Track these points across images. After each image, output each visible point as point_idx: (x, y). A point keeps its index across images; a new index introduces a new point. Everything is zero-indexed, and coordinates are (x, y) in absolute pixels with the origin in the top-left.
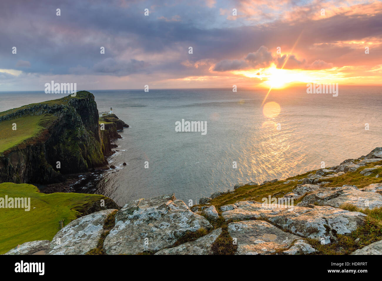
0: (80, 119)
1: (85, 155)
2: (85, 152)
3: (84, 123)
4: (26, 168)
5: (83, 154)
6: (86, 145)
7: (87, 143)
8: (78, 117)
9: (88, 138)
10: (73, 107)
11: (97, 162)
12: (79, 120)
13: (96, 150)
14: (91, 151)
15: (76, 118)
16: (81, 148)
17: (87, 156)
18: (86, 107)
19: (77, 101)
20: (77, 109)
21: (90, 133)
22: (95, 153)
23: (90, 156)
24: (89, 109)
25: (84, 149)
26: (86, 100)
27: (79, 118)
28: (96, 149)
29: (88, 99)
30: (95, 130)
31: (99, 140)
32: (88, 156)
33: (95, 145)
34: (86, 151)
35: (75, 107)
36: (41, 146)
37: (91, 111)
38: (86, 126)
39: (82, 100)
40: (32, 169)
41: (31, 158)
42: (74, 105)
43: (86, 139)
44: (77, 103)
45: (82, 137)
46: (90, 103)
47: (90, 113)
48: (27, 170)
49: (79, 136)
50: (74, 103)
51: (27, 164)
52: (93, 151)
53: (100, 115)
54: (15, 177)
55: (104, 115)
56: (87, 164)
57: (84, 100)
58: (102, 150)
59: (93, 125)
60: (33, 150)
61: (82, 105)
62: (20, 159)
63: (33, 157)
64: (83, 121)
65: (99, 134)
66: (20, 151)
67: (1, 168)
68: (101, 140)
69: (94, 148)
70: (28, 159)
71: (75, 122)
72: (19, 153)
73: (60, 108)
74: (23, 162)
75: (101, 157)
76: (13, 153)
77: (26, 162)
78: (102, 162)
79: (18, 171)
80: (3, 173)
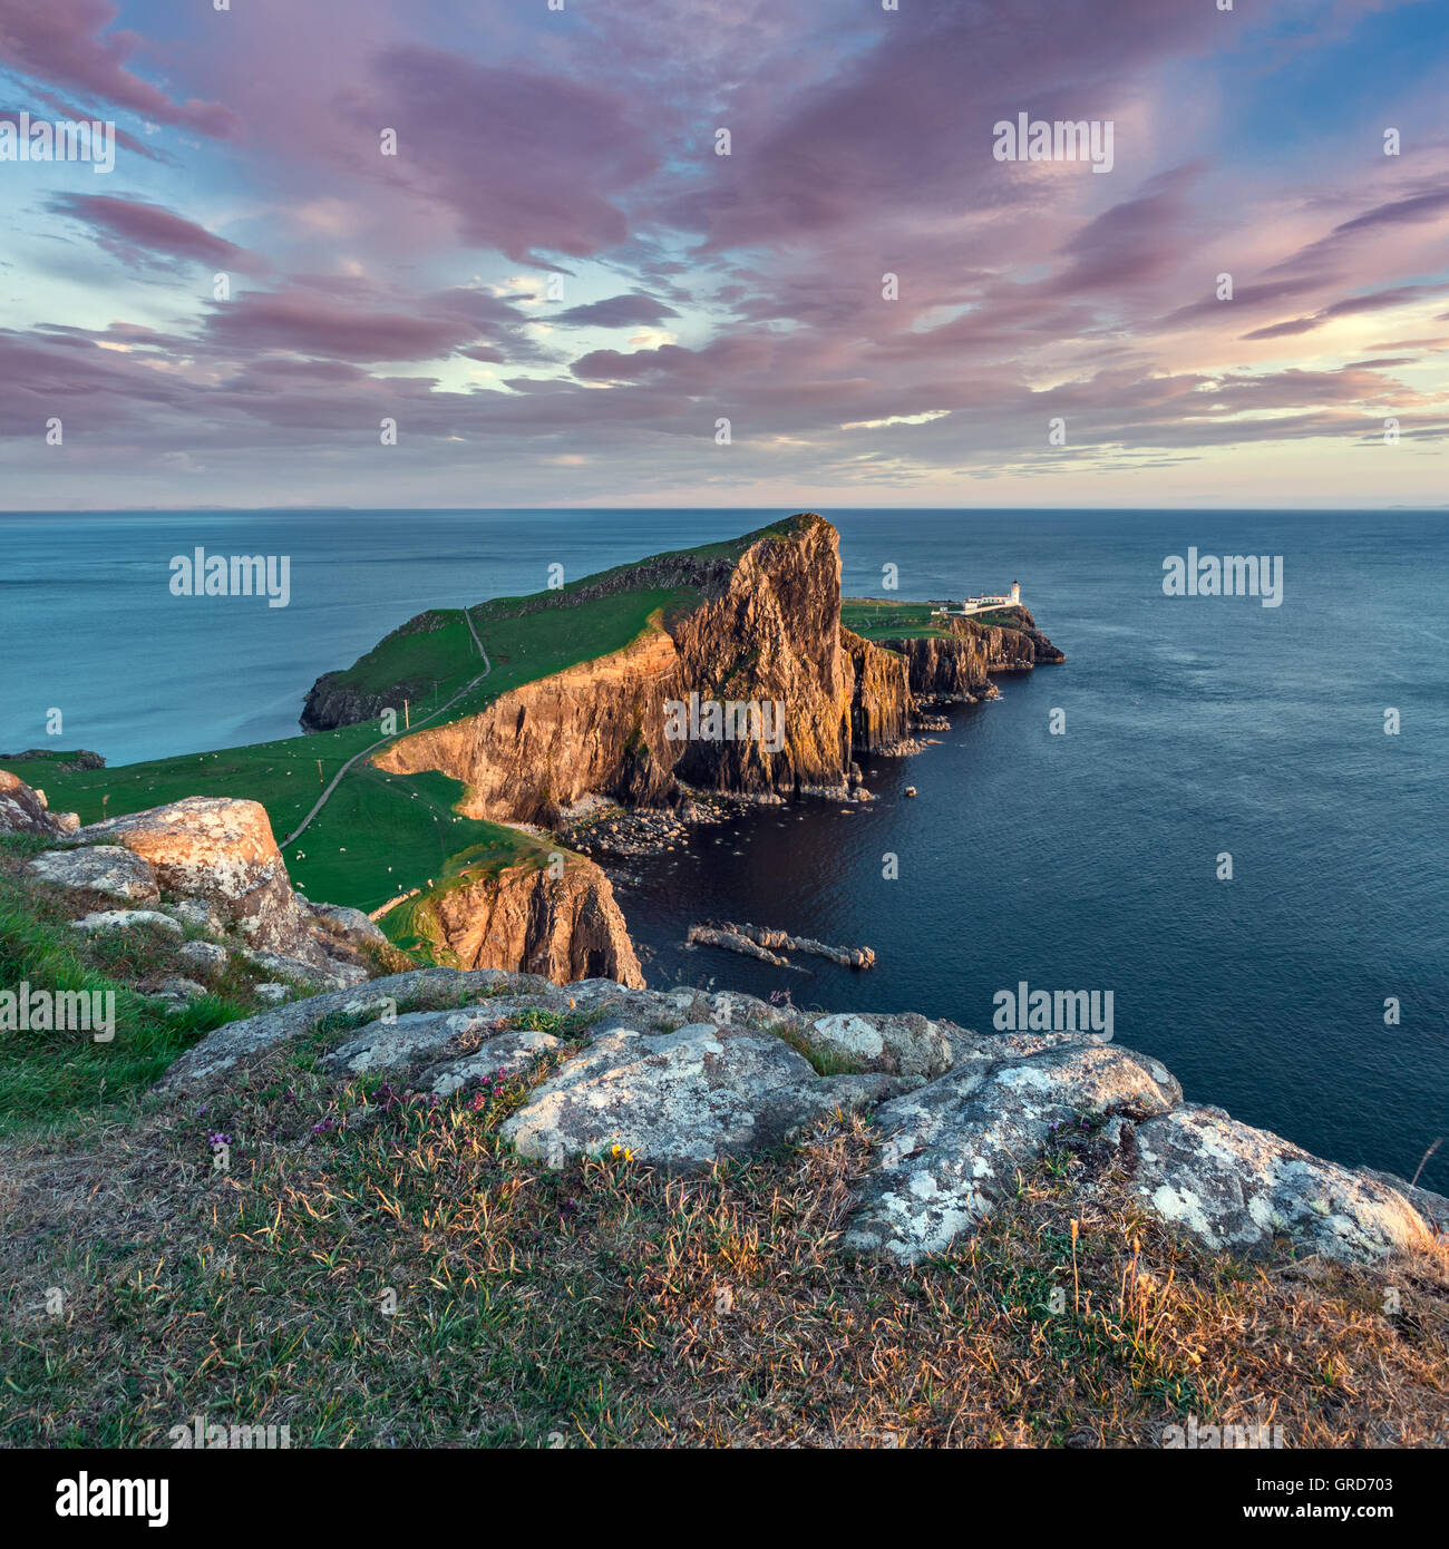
0: (775, 611)
3: (788, 626)
4: (584, 745)
8: (769, 607)
9: (792, 681)
10: (758, 568)
11: (812, 768)
12: (773, 616)
13: (815, 725)
15: (762, 606)
18: (801, 573)
19: (774, 550)
20: (771, 578)
21: (804, 665)
22: (808, 733)
24: (811, 581)
26: (803, 549)
27: (772, 606)
28: (814, 719)
29: (813, 545)
30: (823, 655)
31: (830, 691)
35: (763, 567)
36: (640, 686)
37: (817, 588)
38: (793, 638)
39: (792, 544)
40: (601, 752)
41: (601, 718)
42: (762, 560)
43: (786, 683)
44: (772, 555)
45: (770, 673)
46: (817, 558)
47: (811, 591)
48: (587, 753)
49: (763, 668)
50: (763, 555)
52: (805, 725)
53: (968, 606)
54: (539, 765)
55: (984, 605)
56: (769, 767)
57: (798, 546)
58: (835, 728)
59: (817, 638)
60: (609, 693)
61: (789, 563)
62: (561, 718)
63: (610, 716)
64: (784, 618)
65: (836, 669)
66: (569, 693)
67: (502, 733)
68: (841, 691)
69: (809, 717)
70: (592, 720)
71: (756, 621)
72: (563, 698)
73: (721, 570)
74: (569, 728)
75: (828, 753)
76: (546, 698)
77: (584, 727)
78: (828, 771)
79: (554, 751)
80: (507, 750)
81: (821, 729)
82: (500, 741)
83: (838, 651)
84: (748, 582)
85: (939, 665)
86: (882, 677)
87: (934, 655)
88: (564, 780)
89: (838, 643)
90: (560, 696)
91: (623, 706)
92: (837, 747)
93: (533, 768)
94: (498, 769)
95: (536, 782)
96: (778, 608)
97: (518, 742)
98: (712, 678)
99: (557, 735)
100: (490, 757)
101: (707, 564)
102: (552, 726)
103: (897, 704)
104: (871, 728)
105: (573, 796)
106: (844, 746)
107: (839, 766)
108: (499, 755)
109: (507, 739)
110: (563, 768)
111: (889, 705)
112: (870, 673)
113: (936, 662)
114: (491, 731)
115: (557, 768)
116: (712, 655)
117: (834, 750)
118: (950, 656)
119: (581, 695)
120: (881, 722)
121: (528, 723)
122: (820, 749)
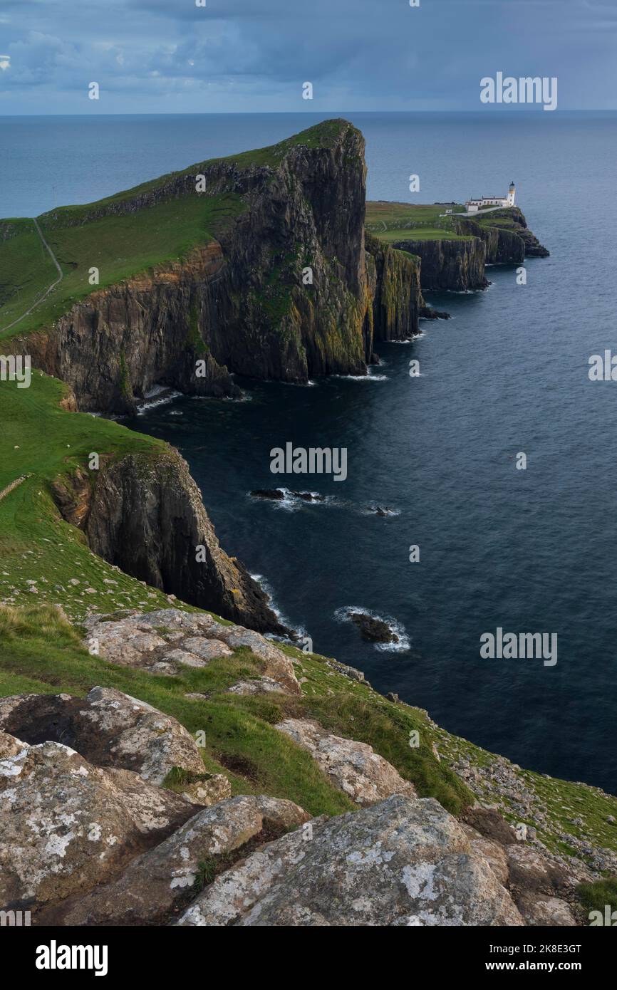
0: (308, 217)
1: (309, 333)
2: (309, 322)
3: (320, 232)
4: (150, 343)
5: (304, 329)
6: (316, 303)
7: (317, 294)
8: (303, 212)
9: (324, 281)
10: (294, 176)
11: (340, 359)
12: (306, 221)
13: (342, 322)
14: (328, 322)
15: (297, 212)
16: (298, 308)
17: (314, 338)
18: (331, 178)
19: (308, 157)
20: (304, 184)
21: (333, 266)
22: (337, 330)
23: (323, 337)
24: (340, 187)
25: (307, 313)
26: (333, 155)
27: (305, 212)
28: (341, 316)
29: (342, 149)
30: (350, 258)
31: (355, 289)
32: (317, 335)
33: (339, 305)
34: (312, 319)
35: (299, 175)
36: (194, 289)
37: (345, 193)
38: (324, 243)
39: (322, 150)
40: (164, 349)
41: (163, 319)
42: (298, 168)
44: (306, 163)
46: (345, 163)
47: (340, 197)
48: (153, 350)
50: (298, 163)
51: (151, 332)
52: (332, 325)
53: (471, 208)
54: (114, 362)
55: (484, 207)
56: (305, 360)
57: (328, 151)
58: (359, 323)
59: (345, 241)
60: (169, 296)
61: (320, 169)
62: (129, 318)
63: (170, 316)
64: (316, 224)
65: (362, 271)
66: (134, 296)
67: (81, 334)
68: (365, 291)
69: (338, 314)
70: (155, 319)
71: (292, 226)
72: (130, 301)
73: (261, 177)
74: (138, 327)
75: (354, 346)
76: (115, 301)
77: (149, 328)
78: (353, 361)
79: (125, 348)
80: (86, 348)
81: (348, 326)
82: (79, 341)
83: (363, 253)
84: (285, 189)
85: (446, 263)
86: (398, 276)
87: (441, 255)
88: (136, 374)
89: (363, 246)
90: (126, 299)
91: (181, 307)
92: (361, 340)
93: (109, 364)
94: (81, 367)
95: (113, 376)
96: (311, 214)
97: (94, 342)
98: (255, 279)
99: (127, 335)
100: (72, 356)
101: (247, 171)
102: (122, 327)
103: (410, 301)
104: (389, 323)
105: (144, 388)
106: (367, 340)
107: (363, 358)
108: (80, 354)
109: (86, 339)
110: (133, 365)
111: (404, 302)
112: (389, 274)
113: (442, 261)
114: (70, 332)
115: (129, 364)
116: (254, 258)
117: (358, 343)
118: (454, 255)
119: (145, 297)
120: (397, 318)
121: (102, 324)
122: (347, 342)
